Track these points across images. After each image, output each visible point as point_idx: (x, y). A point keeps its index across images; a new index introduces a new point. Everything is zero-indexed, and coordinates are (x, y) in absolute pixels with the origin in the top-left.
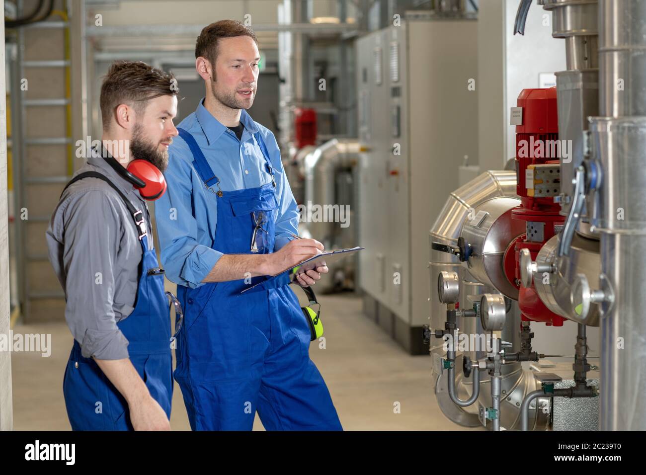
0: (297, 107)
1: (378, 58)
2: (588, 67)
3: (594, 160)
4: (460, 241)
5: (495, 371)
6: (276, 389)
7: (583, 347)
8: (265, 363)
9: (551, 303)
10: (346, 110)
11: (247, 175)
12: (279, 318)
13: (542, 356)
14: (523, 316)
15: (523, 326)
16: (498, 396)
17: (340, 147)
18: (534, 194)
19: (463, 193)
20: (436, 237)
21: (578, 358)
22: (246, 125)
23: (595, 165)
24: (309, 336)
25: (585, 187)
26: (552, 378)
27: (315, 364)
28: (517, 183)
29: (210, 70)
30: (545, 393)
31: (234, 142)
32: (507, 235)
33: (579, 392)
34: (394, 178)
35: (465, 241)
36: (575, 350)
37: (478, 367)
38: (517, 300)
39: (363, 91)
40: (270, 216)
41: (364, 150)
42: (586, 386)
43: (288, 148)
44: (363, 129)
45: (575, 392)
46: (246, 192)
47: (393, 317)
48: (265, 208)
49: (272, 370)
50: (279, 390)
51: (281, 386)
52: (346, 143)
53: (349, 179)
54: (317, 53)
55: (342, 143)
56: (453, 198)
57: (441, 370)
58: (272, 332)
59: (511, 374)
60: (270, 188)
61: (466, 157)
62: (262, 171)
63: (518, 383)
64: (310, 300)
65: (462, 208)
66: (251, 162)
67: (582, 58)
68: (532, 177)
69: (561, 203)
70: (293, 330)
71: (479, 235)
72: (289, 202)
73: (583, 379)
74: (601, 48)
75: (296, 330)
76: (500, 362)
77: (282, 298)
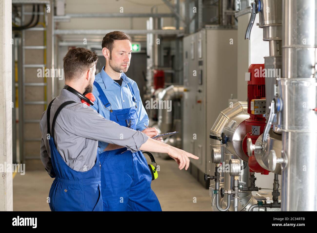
0: (155, 69)
1: (193, 47)
2: (279, 55)
3: (279, 98)
4: (223, 134)
5: (236, 195)
6: (135, 203)
7: (277, 185)
8: (130, 190)
9: (262, 164)
10: (178, 71)
11: (124, 102)
12: (137, 170)
13: (260, 189)
14: (250, 169)
15: (251, 174)
16: (237, 207)
17: (175, 89)
18: (254, 113)
19: (226, 112)
20: (213, 132)
21: (274, 189)
22: (124, 79)
23: (279, 100)
24: (151, 178)
25: (275, 110)
26: (262, 199)
27: (154, 191)
28: (248, 107)
29: (109, 54)
30: (259, 206)
31: (118, 87)
32: (244, 132)
33: (275, 205)
34: (199, 104)
35: (225, 134)
36: (273, 186)
37: (228, 193)
38: (248, 162)
39: (186, 63)
40: (134, 122)
41: (186, 90)
42: (278, 203)
43: (151, 89)
44: (185, 81)
45: (273, 205)
46: (123, 110)
47: (198, 171)
48: (132, 118)
49: (133, 193)
50: (137, 203)
51: (138, 201)
52: (178, 87)
53: (179, 104)
54: (165, 44)
55: (176, 87)
56: (221, 114)
57: (212, 195)
58: (134, 176)
59: (247, 197)
60: (135, 108)
61: (232, 95)
62: (131, 101)
63: (250, 202)
64: (152, 161)
65: (225, 119)
66: (126, 96)
67: (277, 51)
68: (253, 105)
69: (266, 117)
70: (144, 175)
71: (231, 132)
72: (144, 115)
73: (276, 199)
74: (283, 46)
75: (145, 175)
76: (238, 191)
77: (139, 160)
